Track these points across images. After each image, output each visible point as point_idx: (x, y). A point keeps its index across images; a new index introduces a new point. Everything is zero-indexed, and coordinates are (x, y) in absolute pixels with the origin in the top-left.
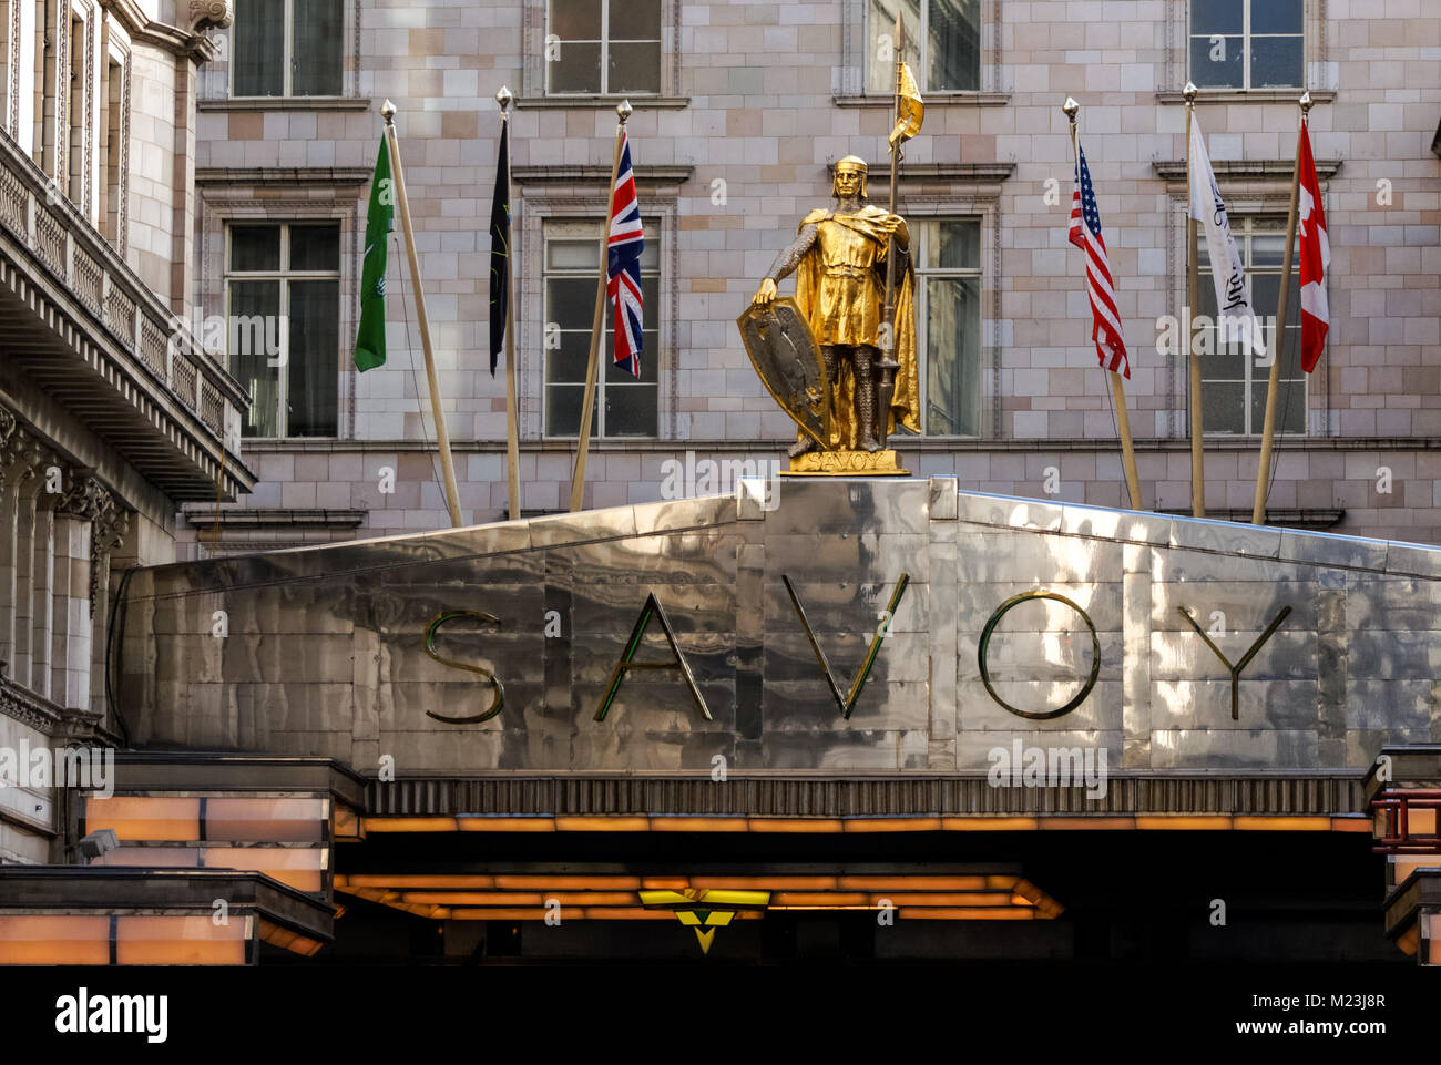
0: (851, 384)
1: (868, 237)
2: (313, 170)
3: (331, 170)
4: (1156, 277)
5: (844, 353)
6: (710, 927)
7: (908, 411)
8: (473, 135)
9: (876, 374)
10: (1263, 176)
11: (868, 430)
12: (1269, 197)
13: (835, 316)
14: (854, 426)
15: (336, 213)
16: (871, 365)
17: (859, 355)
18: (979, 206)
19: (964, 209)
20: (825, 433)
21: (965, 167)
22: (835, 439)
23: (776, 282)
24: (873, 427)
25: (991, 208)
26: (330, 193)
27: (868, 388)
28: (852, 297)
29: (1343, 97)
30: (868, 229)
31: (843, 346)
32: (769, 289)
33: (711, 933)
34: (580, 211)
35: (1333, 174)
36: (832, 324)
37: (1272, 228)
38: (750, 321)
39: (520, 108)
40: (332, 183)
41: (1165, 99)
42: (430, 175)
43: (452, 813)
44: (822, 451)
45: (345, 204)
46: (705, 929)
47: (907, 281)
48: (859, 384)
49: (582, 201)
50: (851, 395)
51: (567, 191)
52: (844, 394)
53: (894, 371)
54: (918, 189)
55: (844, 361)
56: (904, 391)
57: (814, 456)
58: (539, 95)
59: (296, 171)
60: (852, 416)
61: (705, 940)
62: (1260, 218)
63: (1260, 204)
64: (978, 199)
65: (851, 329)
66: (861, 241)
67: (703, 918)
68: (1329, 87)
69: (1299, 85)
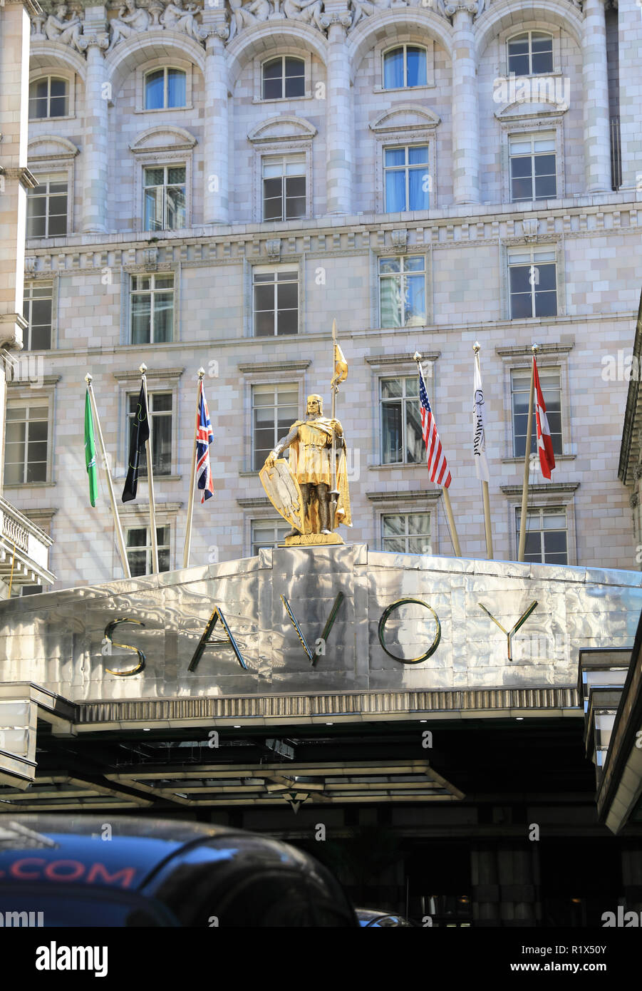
0: (317, 504)
1: (323, 431)
3: (165, 504)
4: (504, 534)
5: (312, 488)
6: (297, 801)
7: (345, 516)
8: (223, 488)
9: (329, 497)
10: (547, 491)
11: (324, 525)
12: (549, 499)
13: (307, 469)
14: (318, 524)
16: (326, 493)
17: (320, 489)
18: (429, 508)
19: (423, 509)
21: (422, 491)
24: (328, 524)
25: (434, 509)
26: (166, 514)
27: (324, 505)
28: (315, 459)
29: (579, 457)
30: (323, 428)
31: (311, 484)
33: (298, 803)
34: (266, 517)
35: (576, 488)
37: (552, 512)
39: (242, 476)
40: (167, 509)
41: (505, 461)
43: (119, 720)
44: (300, 534)
45: (171, 518)
46: (295, 802)
48: (320, 504)
50: (317, 510)
51: (261, 509)
52: (313, 510)
53: (337, 496)
54: (404, 502)
55: (313, 493)
56: (342, 506)
57: (297, 537)
58: (250, 471)
60: (317, 519)
61: (296, 807)
62: (548, 509)
63: (545, 502)
64: (428, 505)
65: (315, 475)
66: (318, 433)
67: (293, 796)
68: (574, 453)
69: (561, 453)
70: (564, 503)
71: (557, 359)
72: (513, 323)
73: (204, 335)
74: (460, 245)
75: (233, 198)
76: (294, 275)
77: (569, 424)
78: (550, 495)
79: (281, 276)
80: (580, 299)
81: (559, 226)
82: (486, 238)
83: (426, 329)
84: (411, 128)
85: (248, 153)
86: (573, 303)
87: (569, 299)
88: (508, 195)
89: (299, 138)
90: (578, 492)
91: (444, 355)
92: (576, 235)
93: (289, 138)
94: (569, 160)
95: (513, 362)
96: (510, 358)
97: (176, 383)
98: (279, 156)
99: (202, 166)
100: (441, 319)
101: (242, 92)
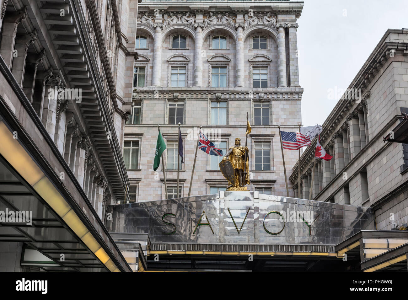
0: (238, 176)
1: (241, 150)
2: (133, 179)
3: (136, 179)
5: (237, 170)
7: (248, 181)
9: (243, 174)
10: (266, 182)
11: (241, 184)
12: (266, 185)
13: (236, 164)
14: (238, 184)
15: (136, 185)
16: (242, 172)
17: (240, 171)
20: (234, 184)
22: (236, 185)
23: (226, 157)
24: (242, 184)
26: (135, 182)
27: (241, 177)
28: (239, 160)
29: (276, 172)
30: (241, 149)
32: (225, 158)
36: (236, 165)
37: (267, 189)
38: (221, 164)
40: (136, 181)
41: (252, 171)
42: (150, 180)
43: (167, 250)
44: (234, 187)
45: (137, 183)
47: (248, 159)
48: (239, 176)
49: (171, 184)
50: (238, 178)
53: (246, 174)
56: (247, 178)
57: (233, 187)
59: (131, 179)
60: (238, 182)
62: (265, 188)
65: (239, 166)
66: (240, 151)
68: (274, 170)
69: (270, 170)
70: (271, 186)
71: (269, 139)
72: (256, 126)
73: (151, 123)
74: (238, 100)
75: (162, 79)
76: (182, 105)
77: (273, 161)
78: (267, 183)
79: (178, 105)
80: (277, 120)
81: (270, 97)
82: (247, 98)
83: (227, 126)
84: (221, 61)
85: (167, 65)
86: (275, 121)
87: (273, 120)
88: (252, 86)
89: (184, 61)
90: (275, 183)
91: (232, 135)
92: (276, 100)
93: (181, 61)
94: (272, 76)
95: (255, 139)
96: (254, 137)
97: (141, 138)
98: (177, 67)
99: (152, 68)
100: (231, 123)
101: (165, 45)
